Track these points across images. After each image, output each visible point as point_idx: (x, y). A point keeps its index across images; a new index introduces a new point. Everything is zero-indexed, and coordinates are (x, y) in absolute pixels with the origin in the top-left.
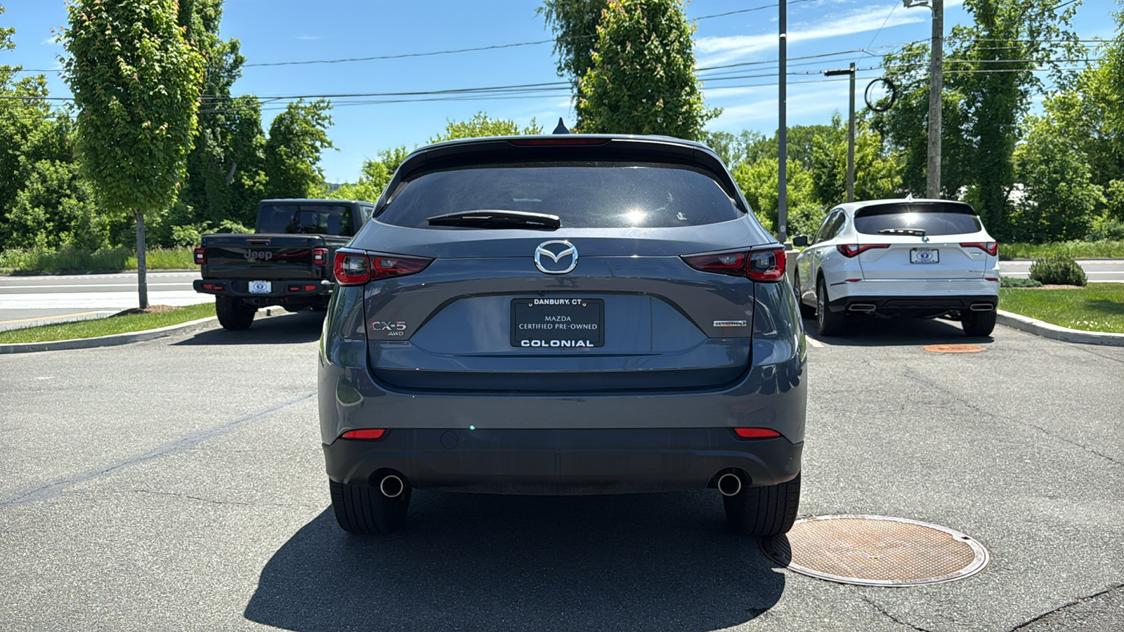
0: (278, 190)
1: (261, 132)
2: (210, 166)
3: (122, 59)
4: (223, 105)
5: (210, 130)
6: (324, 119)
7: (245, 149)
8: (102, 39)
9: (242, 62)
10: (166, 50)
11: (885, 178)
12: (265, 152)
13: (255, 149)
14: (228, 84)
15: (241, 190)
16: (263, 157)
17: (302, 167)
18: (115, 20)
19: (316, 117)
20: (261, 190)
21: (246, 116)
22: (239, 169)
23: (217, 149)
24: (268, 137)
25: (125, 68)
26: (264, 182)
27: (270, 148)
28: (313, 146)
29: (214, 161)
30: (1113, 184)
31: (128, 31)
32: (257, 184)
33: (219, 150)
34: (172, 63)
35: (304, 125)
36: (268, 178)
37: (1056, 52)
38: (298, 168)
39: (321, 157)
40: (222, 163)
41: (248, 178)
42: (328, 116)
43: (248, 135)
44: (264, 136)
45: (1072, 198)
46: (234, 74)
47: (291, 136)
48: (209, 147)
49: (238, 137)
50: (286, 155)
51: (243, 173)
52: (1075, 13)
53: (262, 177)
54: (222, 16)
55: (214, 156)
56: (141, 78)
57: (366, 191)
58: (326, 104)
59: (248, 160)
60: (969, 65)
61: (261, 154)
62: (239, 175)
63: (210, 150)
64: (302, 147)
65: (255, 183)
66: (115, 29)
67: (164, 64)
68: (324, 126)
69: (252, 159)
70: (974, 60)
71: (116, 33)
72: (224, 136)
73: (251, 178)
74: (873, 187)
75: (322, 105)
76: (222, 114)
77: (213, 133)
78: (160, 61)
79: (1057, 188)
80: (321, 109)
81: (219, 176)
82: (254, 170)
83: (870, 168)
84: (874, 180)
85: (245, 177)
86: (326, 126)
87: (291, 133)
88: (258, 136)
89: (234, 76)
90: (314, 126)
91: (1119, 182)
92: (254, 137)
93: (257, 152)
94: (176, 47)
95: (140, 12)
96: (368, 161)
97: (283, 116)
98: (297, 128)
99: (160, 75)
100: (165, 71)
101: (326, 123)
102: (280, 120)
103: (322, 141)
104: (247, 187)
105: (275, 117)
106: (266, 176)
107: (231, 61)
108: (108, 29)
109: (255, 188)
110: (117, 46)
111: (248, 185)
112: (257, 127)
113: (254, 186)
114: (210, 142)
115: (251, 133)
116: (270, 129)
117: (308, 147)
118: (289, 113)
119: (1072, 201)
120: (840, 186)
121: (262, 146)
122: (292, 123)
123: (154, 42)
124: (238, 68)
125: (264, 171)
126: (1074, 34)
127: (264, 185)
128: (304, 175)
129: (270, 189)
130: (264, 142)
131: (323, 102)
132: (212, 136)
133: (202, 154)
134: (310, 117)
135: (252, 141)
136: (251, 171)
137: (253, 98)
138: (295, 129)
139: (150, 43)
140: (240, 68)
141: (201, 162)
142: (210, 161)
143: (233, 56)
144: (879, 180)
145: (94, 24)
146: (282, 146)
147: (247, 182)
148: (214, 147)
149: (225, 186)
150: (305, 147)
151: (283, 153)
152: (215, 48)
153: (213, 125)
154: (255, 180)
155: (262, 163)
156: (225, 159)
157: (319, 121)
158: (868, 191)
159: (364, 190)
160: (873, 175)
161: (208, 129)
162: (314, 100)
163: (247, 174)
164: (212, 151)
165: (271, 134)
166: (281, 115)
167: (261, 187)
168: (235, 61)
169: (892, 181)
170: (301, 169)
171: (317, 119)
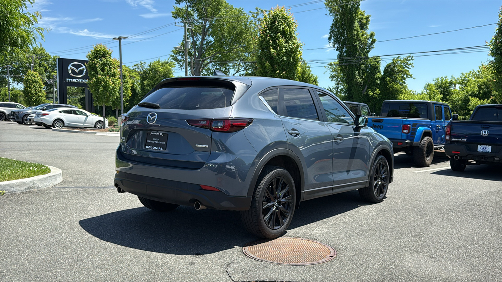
0: (384, 97)
1: (379, 72)
2: (356, 87)
3: (271, 48)
4: (364, 61)
5: (357, 71)
6: (409, 65)
7: (372, 79)
8: (266, 40)
9: (374, 42)
10: (289, 43)
12: (380, 80)
13: (376, 79)
14: (368, 51)
15: (368, 97)
16: (379, 82)
17: (396, 86)
18: (271, 33)
19: (406, 64)
20: (376, 97)
21: (373, 65)
22: (368, 88)
23: (360, 79)
24: (382, 74)
25: (272, 50)
26: (378, 93)
27: (383, 79)
28: (402, 77)
29: (358, 84)
31: (275, 37)
32: (375, 94)
33: (360, 80)
34: (290, 48)
35: (399, 68)
36: (380, 92)
38: (394, 87)
39: (406, 82)
40: (362, 86)
41: (371, 92)
42: (411, 63)
43: (373, 73)
44: (381, 73)
46: (371, 47)
47: (393, 73)
48: (356, 79)
49: (369, 74)
50: (389, 81)
51: (369, 89)
53: (378, 91)
54: (370, 22)
55: (358, 82)
56: (277, 54)
57: (423, 97)
58: (411, 58)
59: (372, 84)
61: (378, 81)
62: (367, 91)
63: (356, 80)
64: (397, 78)
65: (374, 94)
66: (271, 36)
67: (287, 48)
68: (409, 68)
69: (374, 83)
71: (271, 38)
72: (363, 74)
73: (373, 92)
75: (409, 59)
76: (364, 65)
77: (359, 73)
78: (285, 47)
80: (408, 60)
81: (359, 91)
82: (374, 88)
85: (370, 91)
86: (410, 68)
87: (393, 71)
88: (378, 74)
89: (371, 48)
90: (404, 68)
92: (376, 74)
93: (377, 80)
94: (293, 42)
95: (281, 29)
96: (427, 83)
97: (390, 64)
98: (396, 69)
99: (285, 53)
100: (287, 51)
101: (410, 67)
102: (389, 66)
103: (407, 75)
104: (370, 96)
105: (386, 65)
106: (379, 91)
107: (370, 42)
108: (268, 37)
109: (374, 96)
110: (271, 42)
111: (371, 95)
112: (378, 69)
113: (374, 95)
114: (357, 77)
115: (375, 72)
116: (383, 70)
117: (400, 78)
118: (393, 63)
121: (379, 78)
122: (394, 67)
123: (283, 40)
124: (373, 44)
125: (379, 89)
127: (378, 95)
128: (397, 90)
129: (381, 97)
130: (380, 76)
131: (409, 57)
132: (358, 74)
133: (353, 82)
134: (403, 64)
135: (375, 76)
136: (373, 88)
137: (378, 57)
138: (395, 69)
139: (282, 41)
140: (374, 44)
141: (352, 85)
142: (356, 85)
143: (371, 39)
145: (264, 35)
146: (388, 77)
147: (370, 94)
148: (358, 79)
149: (361, 95)
150: (399, 78)
151: (388, 81)
152: (363, 37)
153: (359, 69)
154: (374, 93)
155: (378, 85)
156: (363, 84)
157: (407, 66)
159: (421, 97)
161: (356, 71)
162: (406, 56)
163: (371, 90)
164: (357, 81)
165: (384, 72)
166: (389, 64)
167: (377, 96)
168: (372, 41)
170: (395, 88)
171: (406, 65)
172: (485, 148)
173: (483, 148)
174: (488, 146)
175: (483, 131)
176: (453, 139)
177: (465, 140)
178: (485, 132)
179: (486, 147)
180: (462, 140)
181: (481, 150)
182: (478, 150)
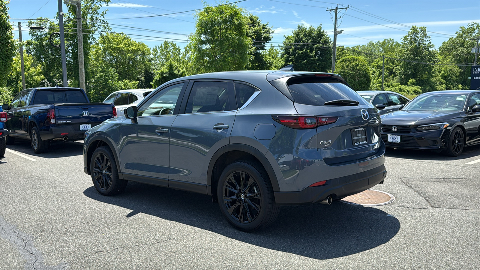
11: (37, 76)
30: (124, 81)
37: (100, 28)
45: (113, 86)
52: (106, 13)
60: (68, 29)
70: (70, 27)
74: (32, 79)
79: (108, 82)
83: (30, 71)
84: (31, 76)
91: (127, 80)
119: (114, 87)
120: (14, 78)
126: (107, 22)
144: (34, 77)
158: (30, 81)
160: (31, 74)
169: (40, 77)
172: (86, 127)
173: (84, 127)
174: (88, 125)
175: (84, 112)
176: (59, 122)
177: (70, 121)
178: (86, 113)
179: (87, 125)
180: (68, 122)
181: (83, 129)
182: (81, 129)
